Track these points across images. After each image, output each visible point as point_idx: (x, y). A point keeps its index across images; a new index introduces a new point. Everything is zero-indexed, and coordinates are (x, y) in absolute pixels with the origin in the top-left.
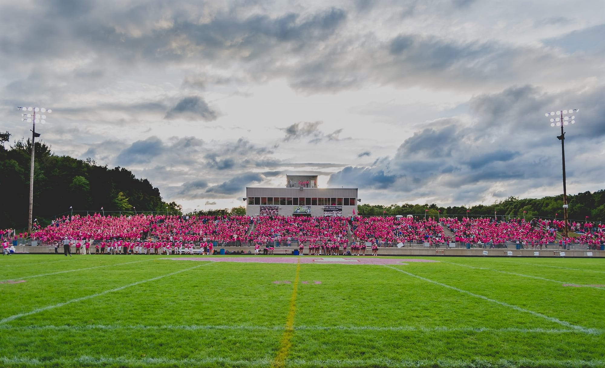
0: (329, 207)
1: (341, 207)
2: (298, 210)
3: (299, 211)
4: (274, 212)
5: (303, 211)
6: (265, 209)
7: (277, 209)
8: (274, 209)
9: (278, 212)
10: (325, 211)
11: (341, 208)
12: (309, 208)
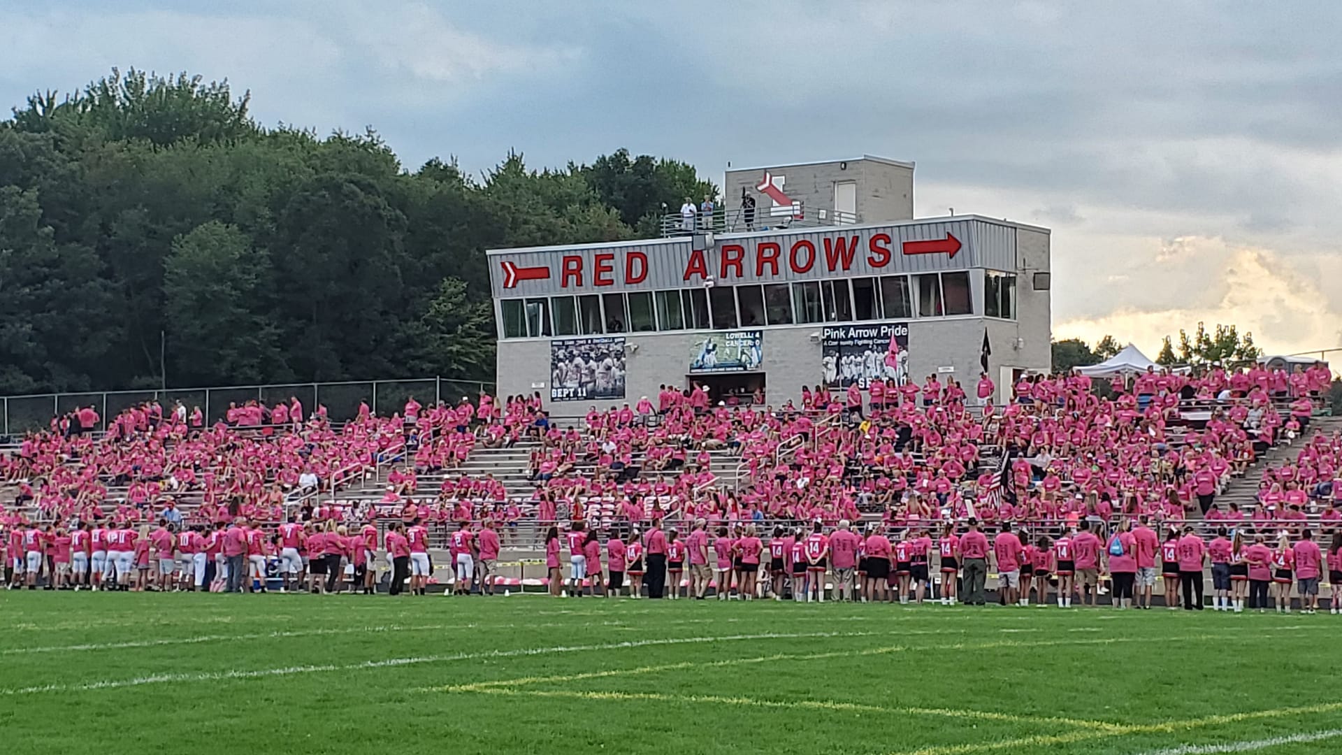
0: (847, 329)
1: (905, 325)
2: (708, 351)
3: (711, 359)
4: (609, 368)
5: (730, 360)
6: (572, 357)
7: (619, 355)
8: (607, 355)
9: (623, 367)
10: (826, 351)
11: (903, 331)
12: (757, 337)
